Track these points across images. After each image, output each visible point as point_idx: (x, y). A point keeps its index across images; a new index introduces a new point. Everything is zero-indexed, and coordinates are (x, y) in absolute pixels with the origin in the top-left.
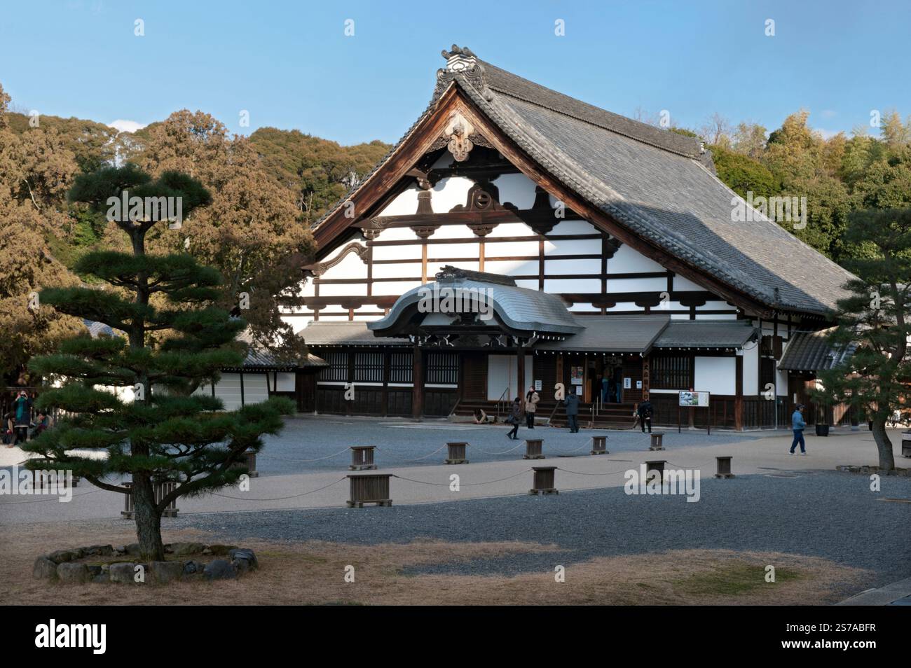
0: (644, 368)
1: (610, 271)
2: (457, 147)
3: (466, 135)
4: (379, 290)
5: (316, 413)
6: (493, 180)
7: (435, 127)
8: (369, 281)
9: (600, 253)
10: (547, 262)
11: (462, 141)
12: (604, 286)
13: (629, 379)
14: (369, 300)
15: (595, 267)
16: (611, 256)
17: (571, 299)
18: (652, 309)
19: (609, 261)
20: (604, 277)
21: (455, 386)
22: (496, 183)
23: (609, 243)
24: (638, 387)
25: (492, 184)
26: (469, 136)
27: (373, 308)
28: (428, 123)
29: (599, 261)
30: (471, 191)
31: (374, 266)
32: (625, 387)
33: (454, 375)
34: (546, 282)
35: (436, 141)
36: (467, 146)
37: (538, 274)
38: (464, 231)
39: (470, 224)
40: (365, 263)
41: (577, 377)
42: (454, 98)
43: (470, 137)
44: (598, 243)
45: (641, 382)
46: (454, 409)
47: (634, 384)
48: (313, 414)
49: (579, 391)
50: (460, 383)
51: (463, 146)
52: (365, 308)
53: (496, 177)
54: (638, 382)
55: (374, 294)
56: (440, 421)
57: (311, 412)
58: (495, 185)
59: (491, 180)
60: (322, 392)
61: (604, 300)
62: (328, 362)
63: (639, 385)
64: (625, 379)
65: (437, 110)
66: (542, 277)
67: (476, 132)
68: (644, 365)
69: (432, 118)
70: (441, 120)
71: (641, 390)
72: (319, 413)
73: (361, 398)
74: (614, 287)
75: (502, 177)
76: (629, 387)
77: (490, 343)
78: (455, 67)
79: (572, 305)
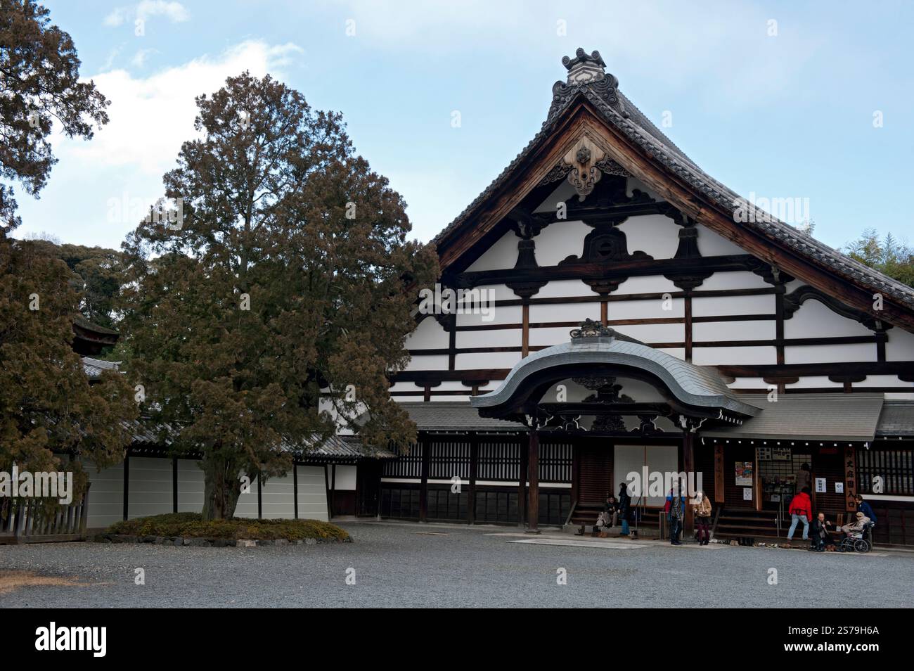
0: (846, 465)
1: (788, 335)
2: (580, 177)
3: (592, 162)
4: (464, 363)
5: (379, 518)
6: (618, 224)
7: (551, 154)
8: (452, 352)
9: (773, 312)
10: (695, 326)
11: (587, 170)
12: (781, 355)
13: (824, 480)
14: (452, 375)
15: (768, 330)
16: (790, 317)
17: (732, 372)
18: (855, 385)
19: (788, 324)
20: (780, 343)
21: (569, 486)
22: (622, 227)
23: (786, 299)
24: (837, 491)
25: (617, 229)
26: (597, 163)
27: (457, 386)
28: (541, 149)
29: (773, 323)
30: (588, 239)
31: (458, 334)
32: (817, 491)
33: (568, 471)
34: (695, 350)
35: (551, 171)
36: (594, 175)
37: (684, 341)
38: (580, 288)
39: (587, 280)
40: (446, 329)
41: (744, 476)
42: (577, 116)
43: (597, 165)
44: (772, 299)
45: (841, 484)
46: (570, 516)
47: (830, 486)
48: (375, 519)
49: (748, 495)
50: (576, 481)
51: (589, 176)
52: (445, 386)
53: (622, 219)
54: (837, 484)
55: (458, 367)
56: (548, 531)
57: (372, 516)
58: (621, 230)
59: (615, 225)
60: (387, 491)
61: (781, 373)
62: (396, 454)
63: (839, 487)
64: (817, 479)
65: (554, 132)
66: (689, 345)
67: (607, 157)
68: (847, 460)
69: (548, 142)
70: (558, 145)
71: (843, 495)
72: (382, 518)
73: (439, 500)
74: (794, 356)
75: (631, 219)
76: (824, 490)
77: (641, 428)
78: (579, 78)
79: (734, 380)
